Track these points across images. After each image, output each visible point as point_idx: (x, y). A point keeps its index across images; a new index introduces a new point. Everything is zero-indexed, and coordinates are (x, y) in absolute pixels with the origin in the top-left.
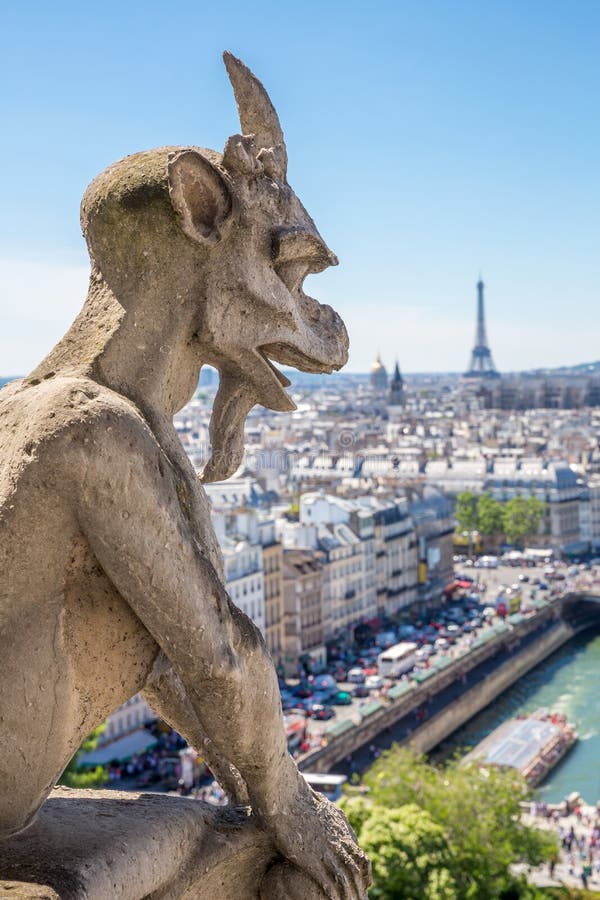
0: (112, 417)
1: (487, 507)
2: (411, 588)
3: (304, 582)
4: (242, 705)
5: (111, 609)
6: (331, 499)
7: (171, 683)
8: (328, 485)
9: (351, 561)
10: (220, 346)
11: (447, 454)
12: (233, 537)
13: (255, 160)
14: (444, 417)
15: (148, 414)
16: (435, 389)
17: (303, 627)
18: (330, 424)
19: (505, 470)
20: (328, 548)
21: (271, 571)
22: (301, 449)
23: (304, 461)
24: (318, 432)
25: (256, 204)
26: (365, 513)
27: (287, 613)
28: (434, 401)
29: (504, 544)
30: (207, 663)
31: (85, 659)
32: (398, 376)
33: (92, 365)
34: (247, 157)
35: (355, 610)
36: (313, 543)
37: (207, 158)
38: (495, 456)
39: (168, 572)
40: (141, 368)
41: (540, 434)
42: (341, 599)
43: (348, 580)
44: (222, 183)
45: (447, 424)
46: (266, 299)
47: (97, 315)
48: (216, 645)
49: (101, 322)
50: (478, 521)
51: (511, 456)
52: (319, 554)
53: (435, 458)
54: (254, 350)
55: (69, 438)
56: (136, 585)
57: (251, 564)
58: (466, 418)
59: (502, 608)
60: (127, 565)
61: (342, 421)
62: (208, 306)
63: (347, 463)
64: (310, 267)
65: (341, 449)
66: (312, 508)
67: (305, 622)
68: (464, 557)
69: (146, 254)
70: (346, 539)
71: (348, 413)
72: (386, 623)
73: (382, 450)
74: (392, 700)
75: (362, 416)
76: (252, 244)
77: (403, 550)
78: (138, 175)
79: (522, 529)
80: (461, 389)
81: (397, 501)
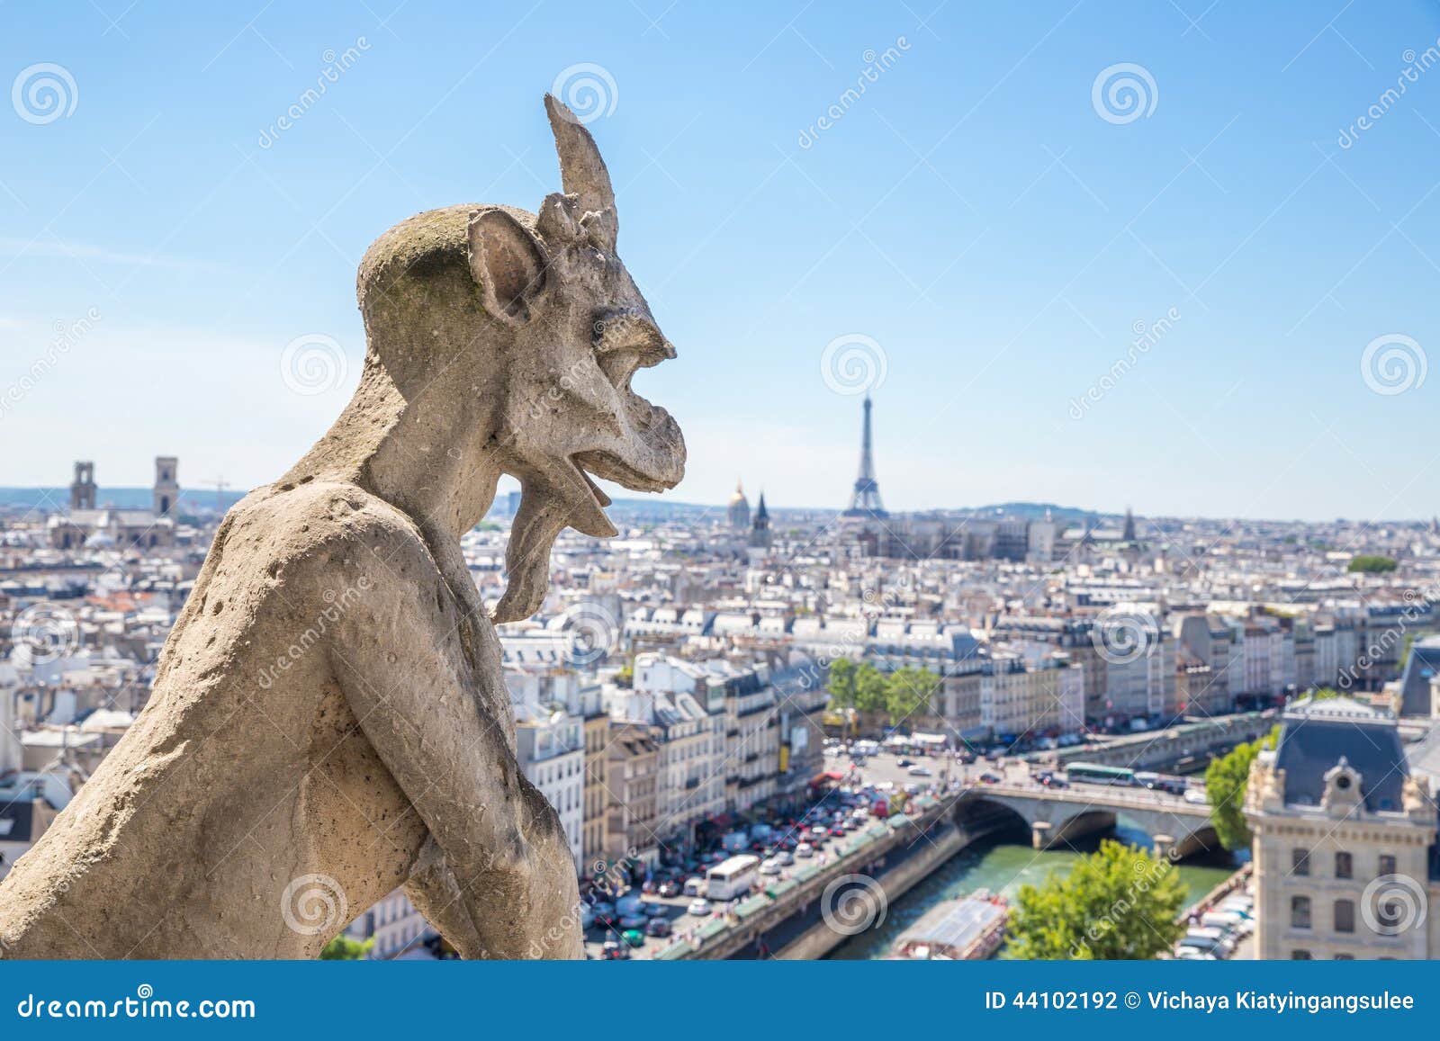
0: (380, 533)
1: (868, 679)
2: (770, 777)
3: (635, 765)
4: (530, 908)
5: (368, 778)
6: (673, 661)
7: (444, 878)
8: (669, 643)
9: (694, 740)
10: (524, 452)
11: (819, 610)
12: (547, 705)
13: (577, 226)
14: (818, 564)
15: (428, 533)
16: (808, 529)
17: (631, 822)
18: (676, 567)
19: (891, 633)
20: (667, 723)
21: (595, 750)
22: (638, 597)
23: (641, 613)
24: (660, 577)
25: (576, 278)
26: (715, 681)
27: (611, 805)
28: (807, 544)
29: (887, 726)
30: (487, 851)
31: (331, 841)
32: (763, 511)
33: (360, 469)
34: (567, 221)
35: (697, 803)
36: (648, 715)
37: (518, 220)
38: (880, 615)
39: (442, 733)
40: (424, 475)
41: (934, 590)
42: (680, 788)
43: (691, 764)
44: (534, 250)
45: (822, 573)
46: (583, 396)
47: (370, 407)
48: (500, 828)
49: (374, 416)
50: (855, 696)
51: (899, 616)
52: (655, 731)
53: (805, 614)
54: (566, 459)
55: (324, 558)
56: (401, 748)
57: (568, 740)
58: (845, 566)
59: (881, 806)
60: (391, 723)
61: (691, 564)
62: (511, 401)
63: (695, 616)
64: (641, 359)
65: (686, 600)
66: (650, 672)
67: (634, 817)
68: (837, 740)
69: (436, 333)
70: (691, 714)
71: (697, 554)
72: (737, 821)
73: (739, 602)
74: (740, 919)
75: (715, 559)
76: (569, 327)
77: (761, 729)
78: (432, 236)
79: (909, 708)
80: (839, 530)
81: (756, 667)
